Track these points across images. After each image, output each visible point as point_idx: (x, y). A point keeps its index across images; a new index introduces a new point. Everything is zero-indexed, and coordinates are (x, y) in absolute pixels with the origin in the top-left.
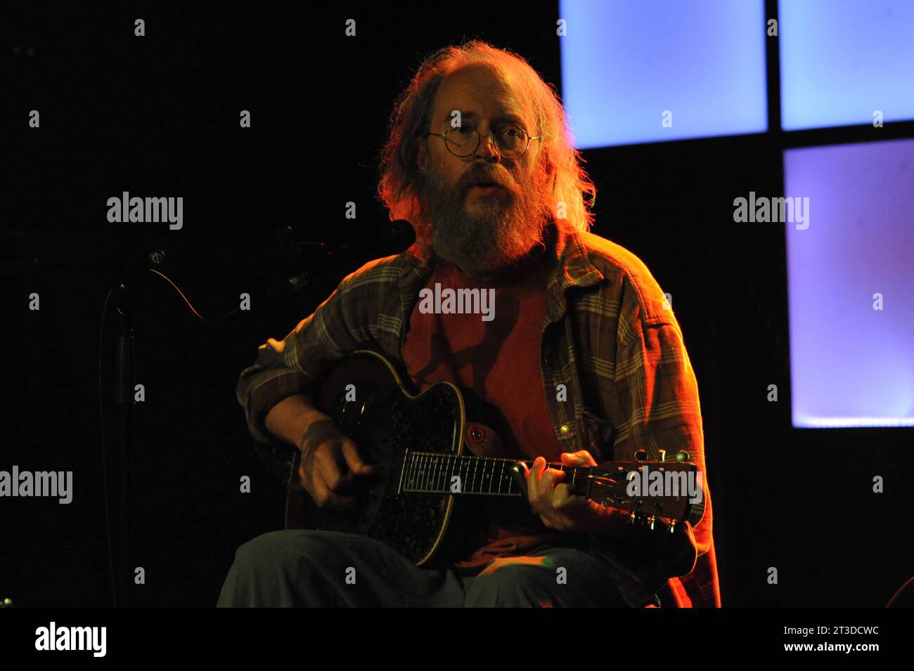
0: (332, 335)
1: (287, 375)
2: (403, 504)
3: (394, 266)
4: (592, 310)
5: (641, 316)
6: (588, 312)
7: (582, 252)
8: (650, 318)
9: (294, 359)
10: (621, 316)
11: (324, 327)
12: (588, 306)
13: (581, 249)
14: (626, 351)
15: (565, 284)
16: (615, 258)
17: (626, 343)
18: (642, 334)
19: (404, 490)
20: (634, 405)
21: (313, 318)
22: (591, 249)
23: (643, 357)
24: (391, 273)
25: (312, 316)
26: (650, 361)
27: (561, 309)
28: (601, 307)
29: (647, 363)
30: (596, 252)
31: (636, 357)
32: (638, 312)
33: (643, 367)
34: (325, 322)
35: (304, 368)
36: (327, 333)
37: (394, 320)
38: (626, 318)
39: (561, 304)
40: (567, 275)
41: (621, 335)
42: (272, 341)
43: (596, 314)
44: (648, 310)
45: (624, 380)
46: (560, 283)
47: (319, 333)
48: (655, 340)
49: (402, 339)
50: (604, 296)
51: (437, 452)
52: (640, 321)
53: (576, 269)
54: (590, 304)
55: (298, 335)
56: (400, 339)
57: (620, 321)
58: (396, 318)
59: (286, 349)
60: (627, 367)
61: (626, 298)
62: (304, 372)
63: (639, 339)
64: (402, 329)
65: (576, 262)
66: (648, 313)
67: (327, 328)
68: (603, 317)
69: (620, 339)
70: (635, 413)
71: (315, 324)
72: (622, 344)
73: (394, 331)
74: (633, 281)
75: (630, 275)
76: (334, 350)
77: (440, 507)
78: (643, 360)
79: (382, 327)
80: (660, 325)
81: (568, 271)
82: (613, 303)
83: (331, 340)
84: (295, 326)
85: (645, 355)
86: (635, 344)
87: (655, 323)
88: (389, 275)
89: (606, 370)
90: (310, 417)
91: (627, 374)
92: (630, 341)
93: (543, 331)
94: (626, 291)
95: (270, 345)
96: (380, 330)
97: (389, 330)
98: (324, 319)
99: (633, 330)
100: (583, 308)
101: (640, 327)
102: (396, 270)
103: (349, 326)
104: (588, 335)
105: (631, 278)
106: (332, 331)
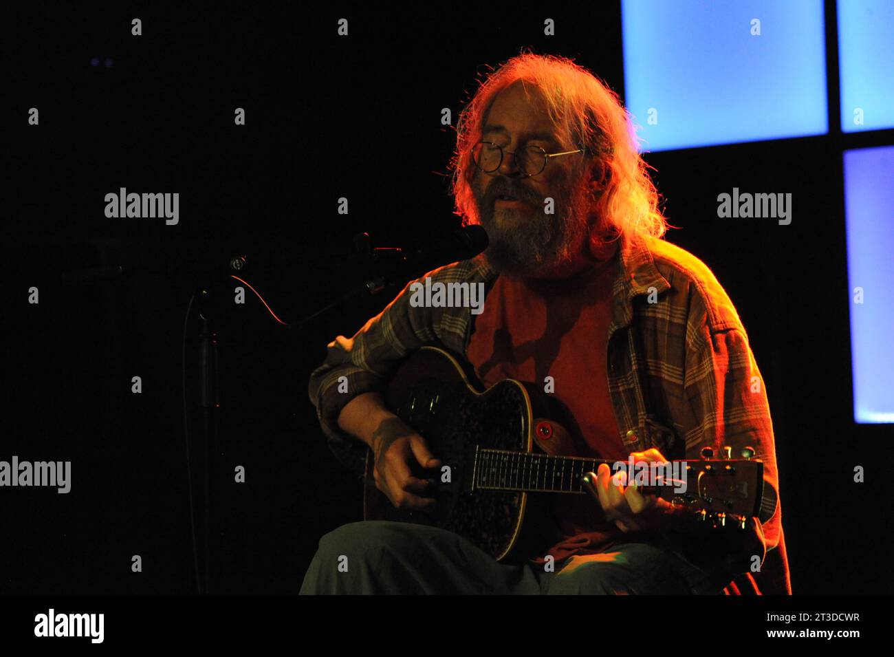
0: (397, 335)
1: (355, 373)
2: (477, 500)
3: (459, 268)
4: (660, 316)
5: (708, 322)
6: (655, 319)
7: (648, 259)
8: (717, 323)
9: (360, 359)
10: (689, 322)
11: (390, 327)
12: (655, 312)
13: (647, 255)
14: (695, 357)
15: (632, 292)
16: (681, 264)
17: (695, 349)
18: (710, 340)
19: (478, 487)
20: (705, 409)
21: (382, 317)
22: (657, 256)
23: (712, 362)
24: (456, 275)
25: (380, 315)
26: (719, 365)
27: (627, 316)
28: (669, 313)
29: (716, 368)
30: (662, 258)
31: (706, 362)
32: (705, 318)
33: (713, 372)
34: (392, 322)
35: (371, 366)
36: (393, 332)
37: (457, 320)
38: (694, 324)
39: (627, 311)
40: (634, 282)
41: (690, 340)
42: (341, 339)
43: (663, 320)
44: (715, 315)
45: (694, 385)
46: (627, 290)
47: (385, 333)
48: (722, 345)
49: (466, 341)
50: (671, 302)
51: (508, 449)
52: (707, 327)
53: (643, 276)
54: (657, 310)
55: (366, 334)
56: (464, 340)
57: (688, 327)
58: (460, 319)
59: (355, 347)
60: (696, 372)
61: (693, 303)
62: (372, 371)
63: (708, 345)
64: (466, 330)
65: (641, 269)
66: (716, 319)
67: (394, 328)
68: (671, 323)
69: (688, 344)
70: (706, 419)
71: (383, 324)
72: (691, 350)
73: (458, 331)
74: (699, 288)
75: (696, 281)
76: (399, 348)
77: (514, 504)
78: (712, 366)
79: (447, 328)
80: (727, 331)
81: (634, 278)
82: (680, 309)
83: (396, 340)
84: (363, 324)
85: (714, 360)
86: (703, 349)
87: (722, 329)
88: (454, 276)
89: (675, 376)
90: (380, 416)
91: (697, 379)
92: (698, 346)
93: (609, 337)
94: (693, 296)
95: (337, 343)
96: (444, 330)
97: (453, 330)
98: (391, 318)
99: (701, 335)
100: (650, 314)
101: (708, 333)
102: (461, 272)
103: (414, 326)
104: (655, 341)
105: (698, 285)
106: (398, 330)
